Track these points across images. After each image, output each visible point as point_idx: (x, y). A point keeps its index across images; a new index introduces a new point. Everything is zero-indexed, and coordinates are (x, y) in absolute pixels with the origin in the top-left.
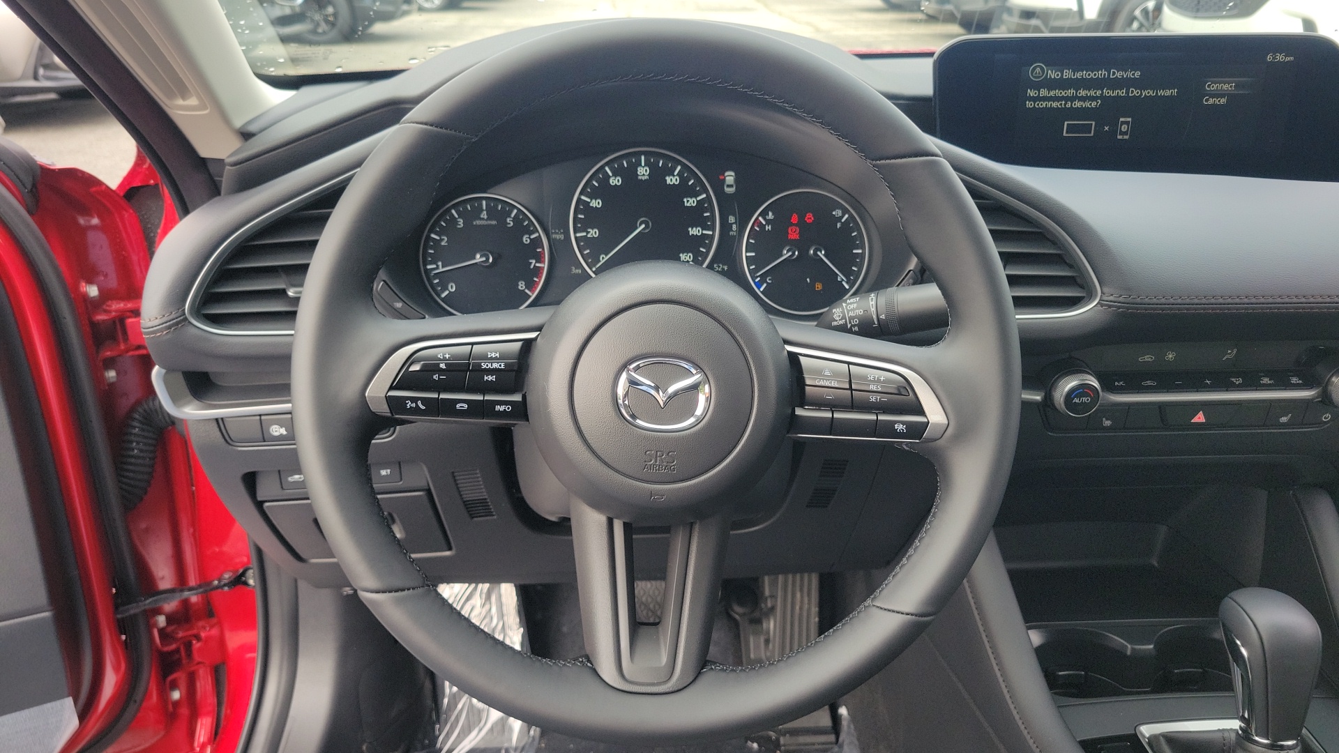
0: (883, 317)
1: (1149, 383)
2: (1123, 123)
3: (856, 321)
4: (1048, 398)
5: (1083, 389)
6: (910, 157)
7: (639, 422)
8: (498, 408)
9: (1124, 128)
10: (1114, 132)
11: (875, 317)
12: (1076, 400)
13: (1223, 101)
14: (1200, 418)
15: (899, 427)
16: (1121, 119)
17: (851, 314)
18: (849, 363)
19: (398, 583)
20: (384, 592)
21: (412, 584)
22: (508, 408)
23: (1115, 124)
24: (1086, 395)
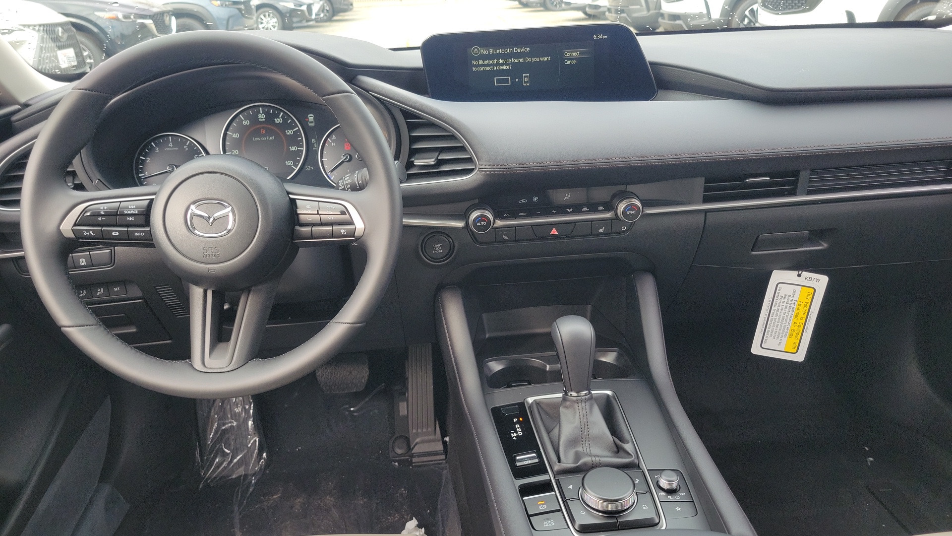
0: (360, 182)
1: (523, 214)
2: (525, 77)
3: (349, 186)
4: (467, 224)
5: (482, 218)
6: (335, 94)
7: (196, 232)
8: (136, 234)
9: (526, 79)
10: (521, 82)
11: (357, 183)
12: (478, 224)
13: (575, 62)
14: (554, 232)
15: (343, 232)
16: (524, 75)
17: (346, 182)
18: (319, 201)
19: (81, 322)
20: (73, 327)
21: (91, 323)
22: (142, 234)
23: (521, 78)
24: (484, 221)
